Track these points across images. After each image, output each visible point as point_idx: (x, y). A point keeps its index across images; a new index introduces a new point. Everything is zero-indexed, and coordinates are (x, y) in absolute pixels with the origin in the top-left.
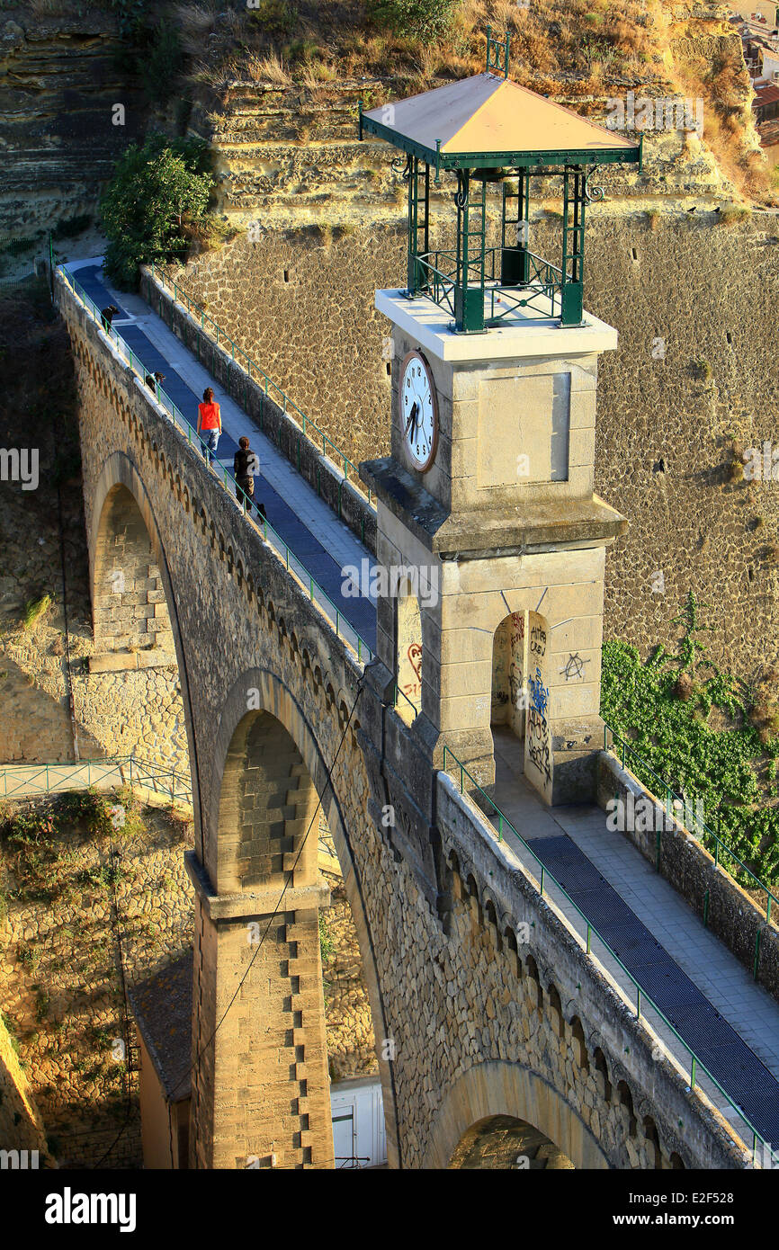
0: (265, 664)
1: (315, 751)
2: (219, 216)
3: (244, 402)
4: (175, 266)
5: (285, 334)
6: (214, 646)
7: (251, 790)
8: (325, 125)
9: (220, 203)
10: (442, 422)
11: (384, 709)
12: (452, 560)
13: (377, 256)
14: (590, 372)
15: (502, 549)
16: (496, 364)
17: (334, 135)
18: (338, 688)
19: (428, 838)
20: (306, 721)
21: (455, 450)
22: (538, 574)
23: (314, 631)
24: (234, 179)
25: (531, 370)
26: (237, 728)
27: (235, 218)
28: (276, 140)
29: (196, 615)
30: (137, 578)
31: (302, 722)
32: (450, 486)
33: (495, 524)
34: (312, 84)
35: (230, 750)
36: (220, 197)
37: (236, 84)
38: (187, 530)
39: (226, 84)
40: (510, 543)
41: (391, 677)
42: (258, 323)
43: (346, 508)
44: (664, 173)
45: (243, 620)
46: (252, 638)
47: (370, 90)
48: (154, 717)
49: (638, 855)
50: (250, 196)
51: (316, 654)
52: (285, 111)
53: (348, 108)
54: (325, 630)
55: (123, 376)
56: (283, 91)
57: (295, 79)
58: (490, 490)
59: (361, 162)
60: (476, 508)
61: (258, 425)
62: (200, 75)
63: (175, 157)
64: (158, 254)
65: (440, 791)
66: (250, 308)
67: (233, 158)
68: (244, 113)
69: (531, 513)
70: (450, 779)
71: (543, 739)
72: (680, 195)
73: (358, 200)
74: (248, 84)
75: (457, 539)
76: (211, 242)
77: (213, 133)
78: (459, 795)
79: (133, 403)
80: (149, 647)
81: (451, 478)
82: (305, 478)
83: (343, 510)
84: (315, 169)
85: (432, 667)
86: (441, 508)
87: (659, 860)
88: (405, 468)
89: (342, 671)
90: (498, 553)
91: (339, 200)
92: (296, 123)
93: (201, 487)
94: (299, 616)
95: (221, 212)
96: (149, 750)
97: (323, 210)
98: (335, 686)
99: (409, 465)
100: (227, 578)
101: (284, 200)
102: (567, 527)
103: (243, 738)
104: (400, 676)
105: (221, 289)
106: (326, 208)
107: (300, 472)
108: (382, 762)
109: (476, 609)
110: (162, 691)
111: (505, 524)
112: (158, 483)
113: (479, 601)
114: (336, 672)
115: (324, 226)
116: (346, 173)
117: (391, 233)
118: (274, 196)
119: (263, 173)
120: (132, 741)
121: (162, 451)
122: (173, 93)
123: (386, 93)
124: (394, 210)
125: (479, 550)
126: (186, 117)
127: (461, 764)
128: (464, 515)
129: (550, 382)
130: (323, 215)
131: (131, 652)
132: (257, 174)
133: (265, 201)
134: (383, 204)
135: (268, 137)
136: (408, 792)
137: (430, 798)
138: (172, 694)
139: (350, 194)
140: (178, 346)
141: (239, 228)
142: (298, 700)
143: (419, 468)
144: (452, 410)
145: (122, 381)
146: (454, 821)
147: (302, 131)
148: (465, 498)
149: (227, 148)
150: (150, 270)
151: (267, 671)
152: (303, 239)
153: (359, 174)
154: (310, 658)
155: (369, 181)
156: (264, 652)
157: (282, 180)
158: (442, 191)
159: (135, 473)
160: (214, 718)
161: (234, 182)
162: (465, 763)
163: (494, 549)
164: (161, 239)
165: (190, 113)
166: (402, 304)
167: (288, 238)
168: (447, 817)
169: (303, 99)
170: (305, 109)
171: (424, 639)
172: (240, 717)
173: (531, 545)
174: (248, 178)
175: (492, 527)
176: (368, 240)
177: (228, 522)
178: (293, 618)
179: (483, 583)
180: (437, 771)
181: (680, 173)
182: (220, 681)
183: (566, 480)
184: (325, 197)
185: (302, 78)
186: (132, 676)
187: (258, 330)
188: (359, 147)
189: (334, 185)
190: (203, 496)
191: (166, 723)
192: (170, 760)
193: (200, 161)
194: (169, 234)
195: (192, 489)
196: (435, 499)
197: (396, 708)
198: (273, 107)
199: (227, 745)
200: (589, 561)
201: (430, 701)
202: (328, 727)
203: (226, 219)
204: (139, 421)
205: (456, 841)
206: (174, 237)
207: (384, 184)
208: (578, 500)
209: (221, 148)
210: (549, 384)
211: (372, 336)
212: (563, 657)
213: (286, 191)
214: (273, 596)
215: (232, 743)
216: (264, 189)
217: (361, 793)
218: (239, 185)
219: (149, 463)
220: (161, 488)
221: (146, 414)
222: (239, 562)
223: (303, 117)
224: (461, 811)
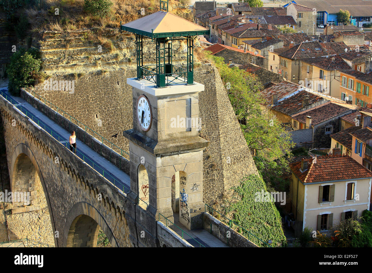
0: (84, 200)
1: (105, 224)
2: (43, 72)
3: (62, 125)
4: (31, 88)
5: (65, 107)
6: (63, 198)
7: (76, 242)
8: (74, 43)
9: (43, 68)
10: (153, 115)
11: (135, 206)
12: (159, 156)
13: (91, 82)
14: (197, 98)
15: (174, 152)
16: (170, 97)
17: (76, 46)
18: (116, 202)
19: (155, 242)
20: (101, 215)
21: (159, 123)
22: (184, 159)
23: (105, 186)
24: (47, 60)
25: (180, 98)
26: (73, 222)
27: (48, 72)
28: (59, 48)
29: (54, 189)
30: (25, 184)
31: (99, 215)
32: (157, 134)
33: (171, 145)
34: (69, 31)
35: (70, 230)
36: (43, 66)
37: (46, 32)
38: (50, 164)
39: (43, 32)
40: (176, 150)
41: (137, 196)
42: (57, 104)
43: (103, 152)
44: (175, 53)
45: (74, 188)
46: (78, 193)
47: (87, 32)
48: (32, 226)
49: (221, 242)
50: (52, 65)
51: (106, 193)
52: (62, 39)
53: (80, 38)
54: (110, 185)
55: (24, 119)
56: (60, 33)
57: (64, 30)
58: (169, 135)
59: (85, 54)
60: (165, 141)
61: (68, 131)
62: (34, 30)
63: (29, 54)
64: (26, 84)
65: (158, 227)
66: (54, 99)
67: (47, 54)
68: (49, 40)
69: (181, 141)
70: (162, 223)
71: (186, 210)
72: (180, 60)
73: (85, 65)
74: (50, 31)
75: (161, 150)
76: (41, 80)
77: (40, 46)
78: (166, 227)
79: (28, 127)
80: (30, 205)
81: (157, 132)
82: (87, 145)
83: (102, 153)
84: (71, 56)
85: (153, 190)
86: (154, 141)
87: (228, 242)
88: (139, 131)
89: (117, 197)
90: (172, 154)
91: (79, 66)
92: (65, 43)
93: (57, 149)
94: (99, 183)
95: (44, 71)
96: (31, 237)
97: (74, 69)
98: (115, 202)
99: (141, 130)
100: (67, 176)
101: (63, 66)
102: (192, 144)
103: (74, 225)
104: (140, 195)
105: (45, 94)
106: (75, 68)
107: (85, 143)
108: (135, 222)
109: (166, 171)
110: (34, 218)
111: (174, 145)
112: (37, 151)
113: (167, 169)
114: (115, 197)
115: (75, 74)
116: (81, 57)
117: (95, 75)
118: (60, 65)
119: (56, 58)
120: (26, 234)
121: (41, 140)
122: (26, 35)
123: (91, 33)
124: (95, 68)
125: (167, 153)
126: (30, 43)
127: (166, 218)
128: (162, 143)
129: (185, 102)
130: (74, 71)
131: (24, 207)
132: (54, 59)
133: (57, 67)
134: (92, 66)
135: (57, 47)
136: (146, 229)
137: (155, 230)
138: (37, 219)
139: (82, 64)
140: (36, 110)
141: (50, 75)
142: (98, 209)
143: (145, 130)
144: (157, 111)
145: (24, 121)
146: (165, 235)
147: (67, 45)
148: (162, 138)
149: (45, 51)
150: (23, 89)
151: (85, 202)
152: (69, 78)
153: (85, 58)
154: (104, 195)
155: (88, 59)
156: (83, 197)
157: (62, 60)
158: (110, 62)
159: (28, 149)
160: (63, 220)
161: (47, 61)
162: (167, 218)
163: (171, 153)
164: (26, 79)
165: (31, 41)
166: (137, 81)
167: (64, 78)
168: (162, 234)
169: (67, 36)
170: (68, 38)
171: (150, 182)
172: (74, 218)
173: (182, 151)
174: (52, 60)
175: (171, 146)
176: (89, 77)
177: (69, 158)
178: (97, 184)
179: (168, 163)
180: (157, 221)
181: (179, 53)
182: (65, 208)
183: (191, 131)
184: (75, 65)
185: (66, 29)
186: (25, 214)
187: (57, 106)
188: (84, 49)
189: (77, 61)
190: (58, 152)
191: (36, 228)
192: (38, 240)
193: (37, 55)
194: (28, 78)
195: (53, 150)
196: (152, 139)
197: (139, 205)
198: (58, 38)
199: (69, 228)
200: (198, 155)
201: (152, 200)
202: (110, 216)
203: (45, 73)
204: (31, 132)
205: (165, 241)
206: (30, 79)
207: (92, 60)
208: (194, 137)
209: (43, 51)
210: (184, 102)
211: (91, 106)
212: (192, 184)
213: (63, 64)
214: (88, 178)
215: (71, 227)
216: (57, 63)
217: (124, 234)
218: (49, 62)
219: (34, 145)
220: (39, 152)
221: (34, 130)
222: (74, 170)
223: (67, 41)
224: (167, 232)
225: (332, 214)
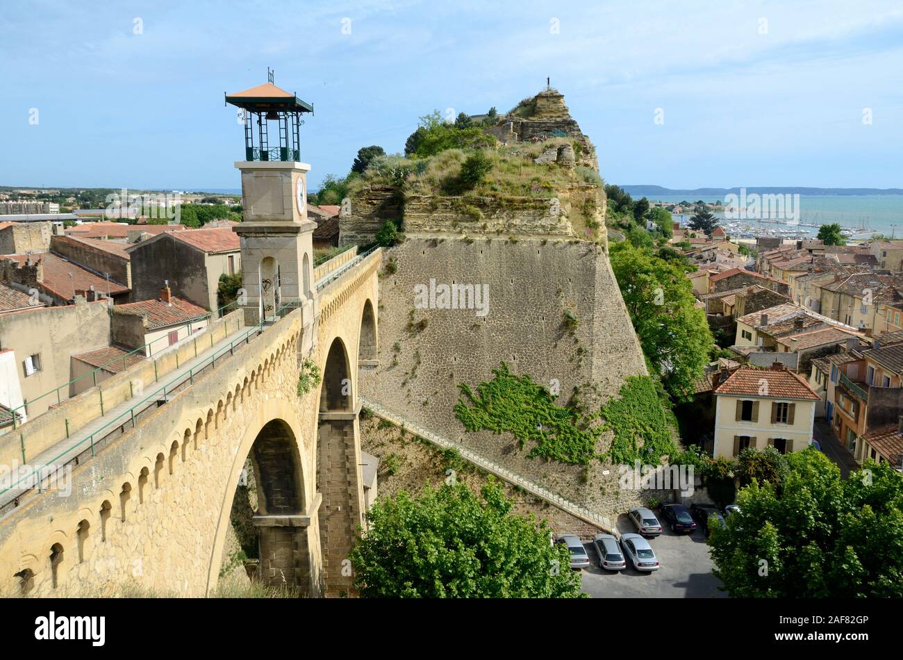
5: (422, 270)
8: (440, 209)
17: (442, 212)
22: (273, 244)
25: (269, 174)
27: (409, 235)
28: (424, 213)
36: (406, 228)
40: (259, 231)
50: (415, 229)
66: (411, 261)
67: (410, 217)
68: (415, 204)
84: (436, 222)
91: (443, 231)
101: (425, 231)
105: (403, 255)
115: (437, 239)
116: (446, 224)
117: (459, 242)
118: (423, 229)
119: (420, 222)
133: (419, 230)
139: (446, 230)
141: (411, 238)
147: (433, 210)
149: (408, 214)
153: (450, 224)
157: (426, 225)
167: (425, 242)
174: (415, 223)
176: (451, 244)
183: (284, 214)
184: (439, 230)
187: (413, 268)
188: (450, 216)
189: (442, 227)
198: (424, 202)
213: (426, 228)
216: (420, 227)
218: (412, 225)
225: (755, 438)
